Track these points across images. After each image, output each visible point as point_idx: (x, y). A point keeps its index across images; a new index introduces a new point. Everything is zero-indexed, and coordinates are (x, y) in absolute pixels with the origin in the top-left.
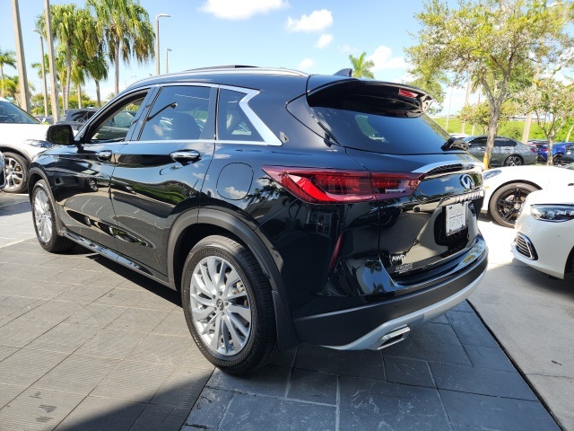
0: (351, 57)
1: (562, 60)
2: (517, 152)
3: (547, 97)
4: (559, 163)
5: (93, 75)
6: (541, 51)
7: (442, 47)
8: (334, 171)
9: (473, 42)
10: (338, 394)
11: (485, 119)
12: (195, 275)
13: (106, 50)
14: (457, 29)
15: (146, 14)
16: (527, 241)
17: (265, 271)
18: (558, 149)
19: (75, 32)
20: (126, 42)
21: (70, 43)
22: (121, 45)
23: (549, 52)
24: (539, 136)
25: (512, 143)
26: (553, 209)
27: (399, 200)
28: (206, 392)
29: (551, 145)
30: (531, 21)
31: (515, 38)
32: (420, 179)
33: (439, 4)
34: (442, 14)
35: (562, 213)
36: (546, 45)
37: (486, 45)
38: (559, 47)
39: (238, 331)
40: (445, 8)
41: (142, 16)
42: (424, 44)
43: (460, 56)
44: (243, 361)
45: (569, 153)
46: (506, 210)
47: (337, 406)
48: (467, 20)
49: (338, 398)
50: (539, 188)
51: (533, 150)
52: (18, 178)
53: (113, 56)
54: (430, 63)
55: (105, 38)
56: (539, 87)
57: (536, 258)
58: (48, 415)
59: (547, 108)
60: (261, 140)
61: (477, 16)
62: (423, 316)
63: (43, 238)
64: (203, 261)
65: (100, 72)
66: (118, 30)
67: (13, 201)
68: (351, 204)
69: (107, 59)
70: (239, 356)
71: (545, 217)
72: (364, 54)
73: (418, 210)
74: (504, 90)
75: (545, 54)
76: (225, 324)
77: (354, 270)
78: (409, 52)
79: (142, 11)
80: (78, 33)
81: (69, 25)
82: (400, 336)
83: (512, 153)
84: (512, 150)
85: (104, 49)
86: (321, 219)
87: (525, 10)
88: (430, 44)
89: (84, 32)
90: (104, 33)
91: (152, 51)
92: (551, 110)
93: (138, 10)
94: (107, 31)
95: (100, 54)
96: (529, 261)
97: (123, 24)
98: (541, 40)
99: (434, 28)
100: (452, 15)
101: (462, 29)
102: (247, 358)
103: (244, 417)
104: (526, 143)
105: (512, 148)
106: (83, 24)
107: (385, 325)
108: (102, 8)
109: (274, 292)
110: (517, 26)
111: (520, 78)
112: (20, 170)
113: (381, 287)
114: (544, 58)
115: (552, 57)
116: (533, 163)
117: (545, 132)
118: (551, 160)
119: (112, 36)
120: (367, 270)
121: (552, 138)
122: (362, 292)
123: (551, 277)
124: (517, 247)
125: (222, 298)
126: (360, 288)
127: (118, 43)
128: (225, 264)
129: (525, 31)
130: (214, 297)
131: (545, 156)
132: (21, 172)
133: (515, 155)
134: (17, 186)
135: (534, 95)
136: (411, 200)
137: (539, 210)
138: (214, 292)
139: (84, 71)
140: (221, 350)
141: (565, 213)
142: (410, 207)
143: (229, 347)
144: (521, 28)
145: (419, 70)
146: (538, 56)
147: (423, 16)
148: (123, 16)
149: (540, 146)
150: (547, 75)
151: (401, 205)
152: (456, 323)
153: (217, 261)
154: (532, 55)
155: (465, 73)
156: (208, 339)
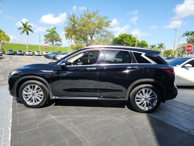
58: (146, 129)
76: (148, 103)
140: (147, 109)
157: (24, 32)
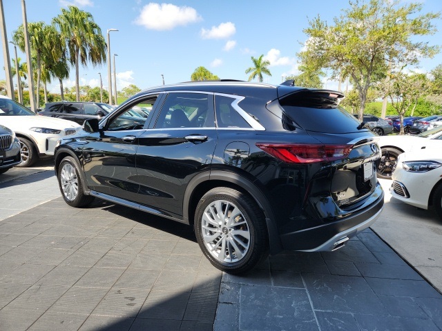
0: (252, 58)
1: (408, 59)
2: (379, 125)
3: (398, 85)
4: (409, 132)
5: (58, 75)
6: (393, 54)
7: (323, 52)
8: (298, 145)
9: (345, 49)
10: (304, 282)
11: (354, 102)
12: (205, 214)
13: (68, 55)
14: (334, 40)
15: (99, 29)
16: (402, 186)
17: (261, 206)
18: (407, 122)
19: (44, 43)
20: (84, 50)
21: (39, 51)
22: (80, 52)
23: (398, 55)
24: (391, 113)
25: (375, 119)
26: (418, 165)
27: (334, 162)
28: (222, 285)
29: (402, 120)
30: (386, 34)
31: (375, 45)
32: (351, 148)
33: (320, 22)
34: (323, 29)
35: (424, 166)
36: (397, 49)
37: (355, 50)
38: (406, 51)
39: (239, 246)
40: (325, 25)
41: (96, 30)
42: (310, 50)
43: (337, 57)
44: (244, 265)
45: (415, 125)
46: (380, 167)
47: (306, 289)
48: (341, 34)
49: (305, 285)
50: (403, 151)
51: (390, 123)
52: (25, 156)
53: (73, 60)
54: (315, 64)
55: (67, 47)
56: (391, 78)
57: (408, 196)
58: (132, 302)
59: (398, 93)
60: (251, 127)
61: (348, 30)
62: (356, 230)
63: (68, 197)
64: (212, 204)
65: (62, 73)
66: (78, 41)
67: (24, 173)
68: (310, 164)
69: (68, 63)
70: (242, 262)
71: (412, 170)
72: (262, 56)
73: (345, 168)
74: (368, 82)
75: (396, 56)
76: (230, 243)
77: (315, 205)
78: (300, 55)
79: (96, 27)
80: (47, 44)
81: (39, 38)
82: (342, 244)
83: (375, 126)
84: (375, 124)
85: (66, 55)
86: (291, 174)
87: (381, 26)
88: (315, 50)
89: (51, 43)
90: (67, 43)
91: (105, 57)
92: (402, 95)
93: (93, 26)
94: (70, 42)
95: (64, 60)
96: (404, 199)
97: (81, 36)
98: (393, 46)
99: (317, 38)
100: (330, 30)
101: (336, 39)
102: (248, 262)
103: (252, 297)
104: (384, 118)
105: (375, 122)
106: (50, 37)
107: (337, 236)
108: (65, 25)
109: (267, 219)
110: (376, 37)
111: (377, 72)
112: (26, 150)
113: (330, 214)
114: (395, 59)
115: (401, 58)
116: (391, 133)
117: (398, 110)
118: (402, 130)
119: (73, 46)
120: (321, 203)
121: (403, 115)
122: (321, 216)
123: (419, 209)
124: (395, 191)
125: (227, 226)
126: (319, 214)
127: (78, 51)
128: (229, 205)
129: (382, 40)
130: (220, 226)
131: (399, 127)
132: (28, 152)
133: (377, 128)
134: (25, 162)
135: (388, 83)
136: (343, 161)
137: (408, 165)
138: (221, 223)
139: (50, 72)
140: (227, 260)
141: (426, 166)
142: (341, 166)
143: (232, 257)
144: (379, 39)
145: (308, 69)
146: (390, 57)
147: (309, 31)
148: (82, 31)
149: (394, 120)
150: (397, 70)
151: (335, 165)
152: (364, 240)
153: (222, 203)
154: (387, 57)
155: (339, 70)
156: (215, 254)
157: (254, 77)
